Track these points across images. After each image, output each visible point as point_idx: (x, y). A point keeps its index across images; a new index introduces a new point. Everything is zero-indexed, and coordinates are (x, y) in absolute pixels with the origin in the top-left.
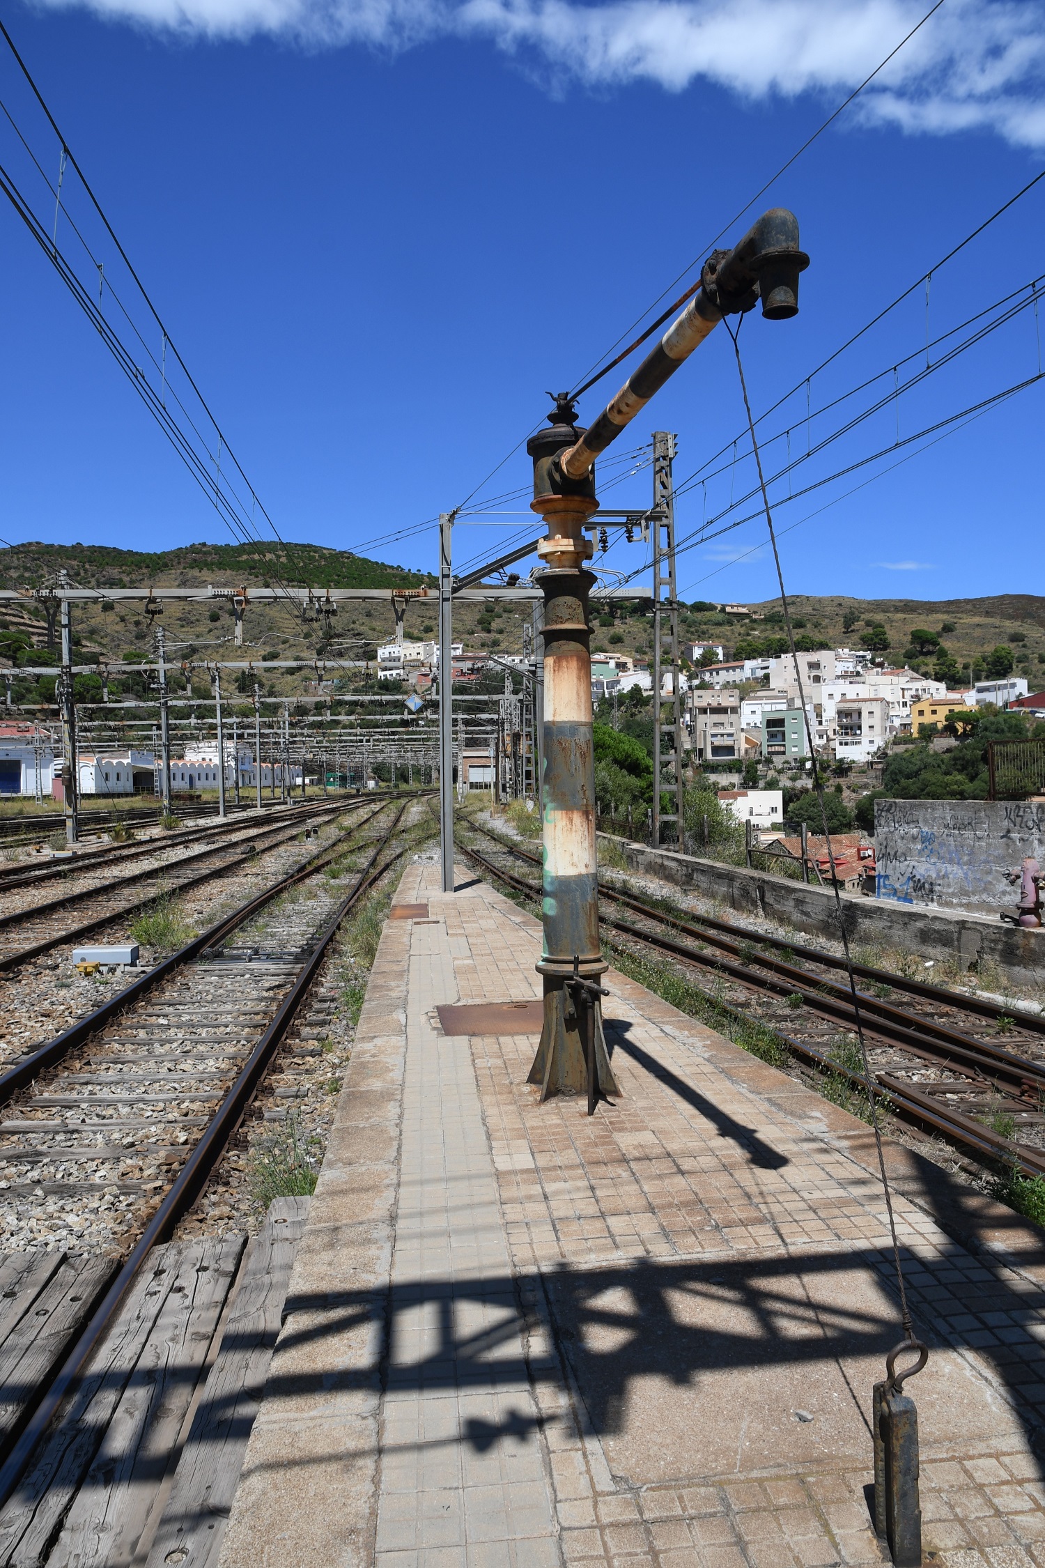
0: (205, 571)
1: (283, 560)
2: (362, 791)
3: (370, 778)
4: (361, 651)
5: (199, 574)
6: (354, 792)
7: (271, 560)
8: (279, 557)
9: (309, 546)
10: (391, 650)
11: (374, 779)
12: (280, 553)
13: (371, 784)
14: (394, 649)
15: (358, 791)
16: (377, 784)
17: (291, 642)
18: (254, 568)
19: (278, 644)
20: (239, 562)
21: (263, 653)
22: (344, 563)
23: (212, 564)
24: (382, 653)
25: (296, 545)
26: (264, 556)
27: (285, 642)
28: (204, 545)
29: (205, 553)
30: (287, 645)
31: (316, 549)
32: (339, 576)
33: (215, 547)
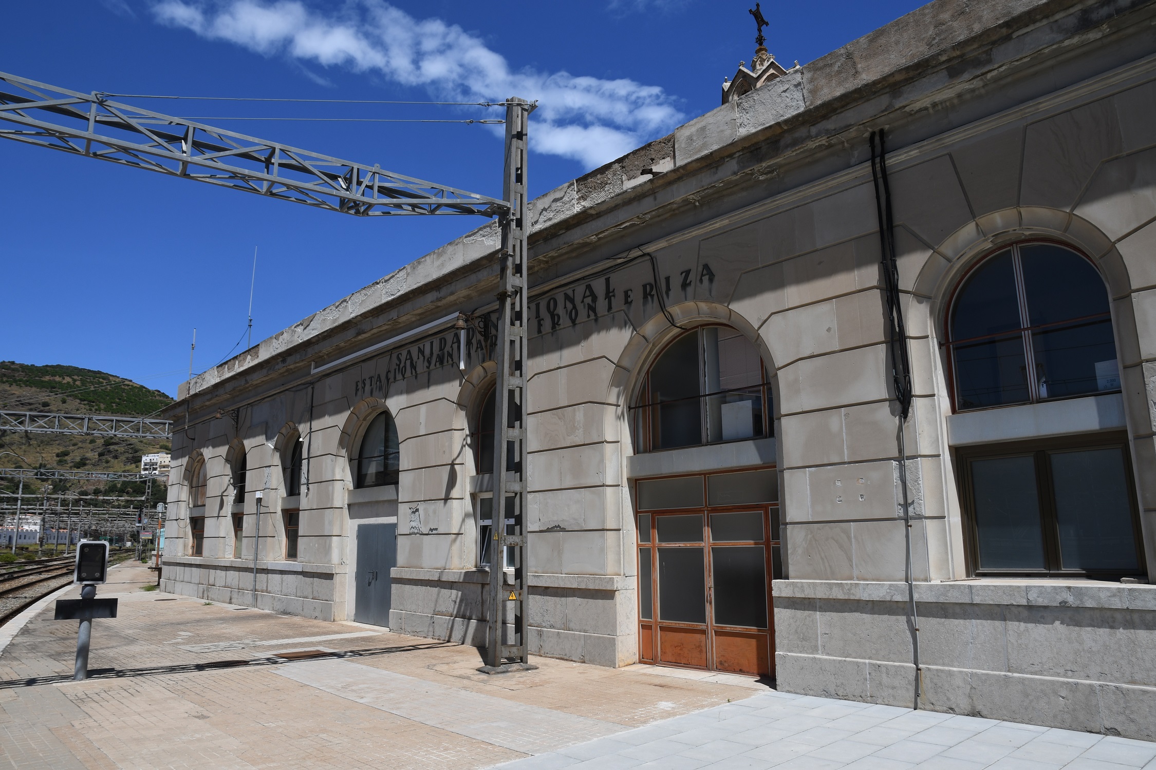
0: (14, 387)
1: (78, 383)
2: (123, 548)
3: (128, 541)
4: (130, 456)
5: (9, 389)
6: (118, 548)
7: (68, 383)
8: (75, 381)
9: (99, 372)
10: (152, 458)
11: (131, 541)
12: (76, 377)
13: (129, 544)
14: (153, 458)
15: (120, 547)
16: (132, 544)
17: (80, 445)
18: (54, 388)
19: (69, 446)
20: (43, 382)
21: (57, 451)
22: (124, 389)
23: (20, 381)
24: (145, 459)
25: (89, 371)
26: (64, 379)
27: (74, 445)
28: (13, 363)
29: (13, 370)
30: (76, 447)
31: (106, 376)
32: (120, 399)
33: (22, 366)
